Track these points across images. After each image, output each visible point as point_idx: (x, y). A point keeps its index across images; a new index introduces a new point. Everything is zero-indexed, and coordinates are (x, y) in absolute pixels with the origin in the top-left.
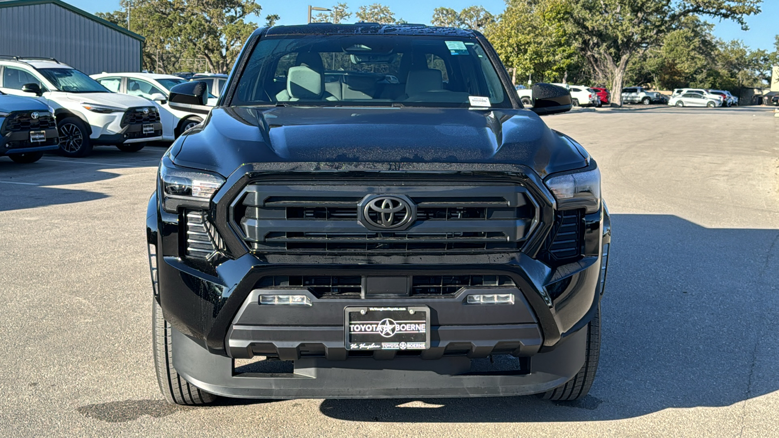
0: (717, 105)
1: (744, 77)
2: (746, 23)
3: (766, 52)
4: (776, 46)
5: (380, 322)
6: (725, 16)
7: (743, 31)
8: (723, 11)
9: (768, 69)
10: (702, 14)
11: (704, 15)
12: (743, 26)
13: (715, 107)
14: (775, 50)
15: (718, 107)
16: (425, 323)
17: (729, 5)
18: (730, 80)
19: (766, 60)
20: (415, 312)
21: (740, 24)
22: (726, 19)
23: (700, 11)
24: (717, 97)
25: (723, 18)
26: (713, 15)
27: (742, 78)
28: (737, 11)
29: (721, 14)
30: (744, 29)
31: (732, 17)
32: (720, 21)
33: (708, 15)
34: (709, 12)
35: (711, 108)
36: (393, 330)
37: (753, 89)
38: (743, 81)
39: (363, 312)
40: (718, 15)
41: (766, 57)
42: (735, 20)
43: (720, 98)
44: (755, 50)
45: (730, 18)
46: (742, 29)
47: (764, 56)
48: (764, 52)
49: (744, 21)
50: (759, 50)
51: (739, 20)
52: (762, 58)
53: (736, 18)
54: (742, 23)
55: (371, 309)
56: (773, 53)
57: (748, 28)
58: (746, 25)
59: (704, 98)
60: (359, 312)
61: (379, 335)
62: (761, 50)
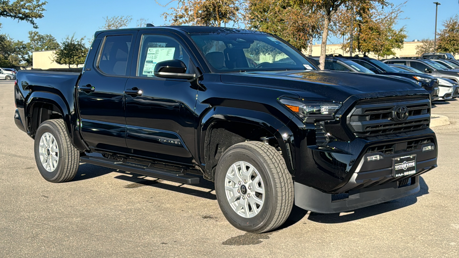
0: (12, 78)
1: (13, 59)
2: (36, 24)
3: (23, 43)
4: (30, 38)
5: (403, 163)
6: (22, 19)
7: (34, 29)
8: (21, 15)
9: (26, 54)
10: (6, 17)
11: (8, 17)
12: (35, 25)
13: (11, 79)
14: (29, 41)
15: (13, 79)
16: (414, 162)
17: (25, 12)
18: (5, 62)
19: (24, 48)
20: (413, 157)
21: (32, 24)
22: (23, 21)
23: (4, 14)
24: (10, 72)
25: (20, 20)
26: (14, 18)
27: (12, 60)
28: (30, 16)
29: (19, 17)
30: (35, 28)
31: (26, 19)
32: (18, 22)
33: (10, 17)
34: (11, 16)
35: (8, 80)
36: (406, 166)
37: (19, 67)
38: (12, 62)
39: (399, 159)
40: (17, 18)
41: (24, 46)
42: (29, 22)
43: (13, 73)
44: (16, 41)
45: (25, 20)
46: (34, 27)
47: (22, 45)
48: (22, 42)
49: (35, 22)
50: (18, 41)
51: (31, 21)
52: (21, 46)
53: (29, 20)
54: (33, 24)
55: (401, 158)
56: (28, 43)
57: (38, 27)
58: (36, 25)
59: (3, 73)
60: (397, 160)
61: (403, 169)
62: (20, 41)
